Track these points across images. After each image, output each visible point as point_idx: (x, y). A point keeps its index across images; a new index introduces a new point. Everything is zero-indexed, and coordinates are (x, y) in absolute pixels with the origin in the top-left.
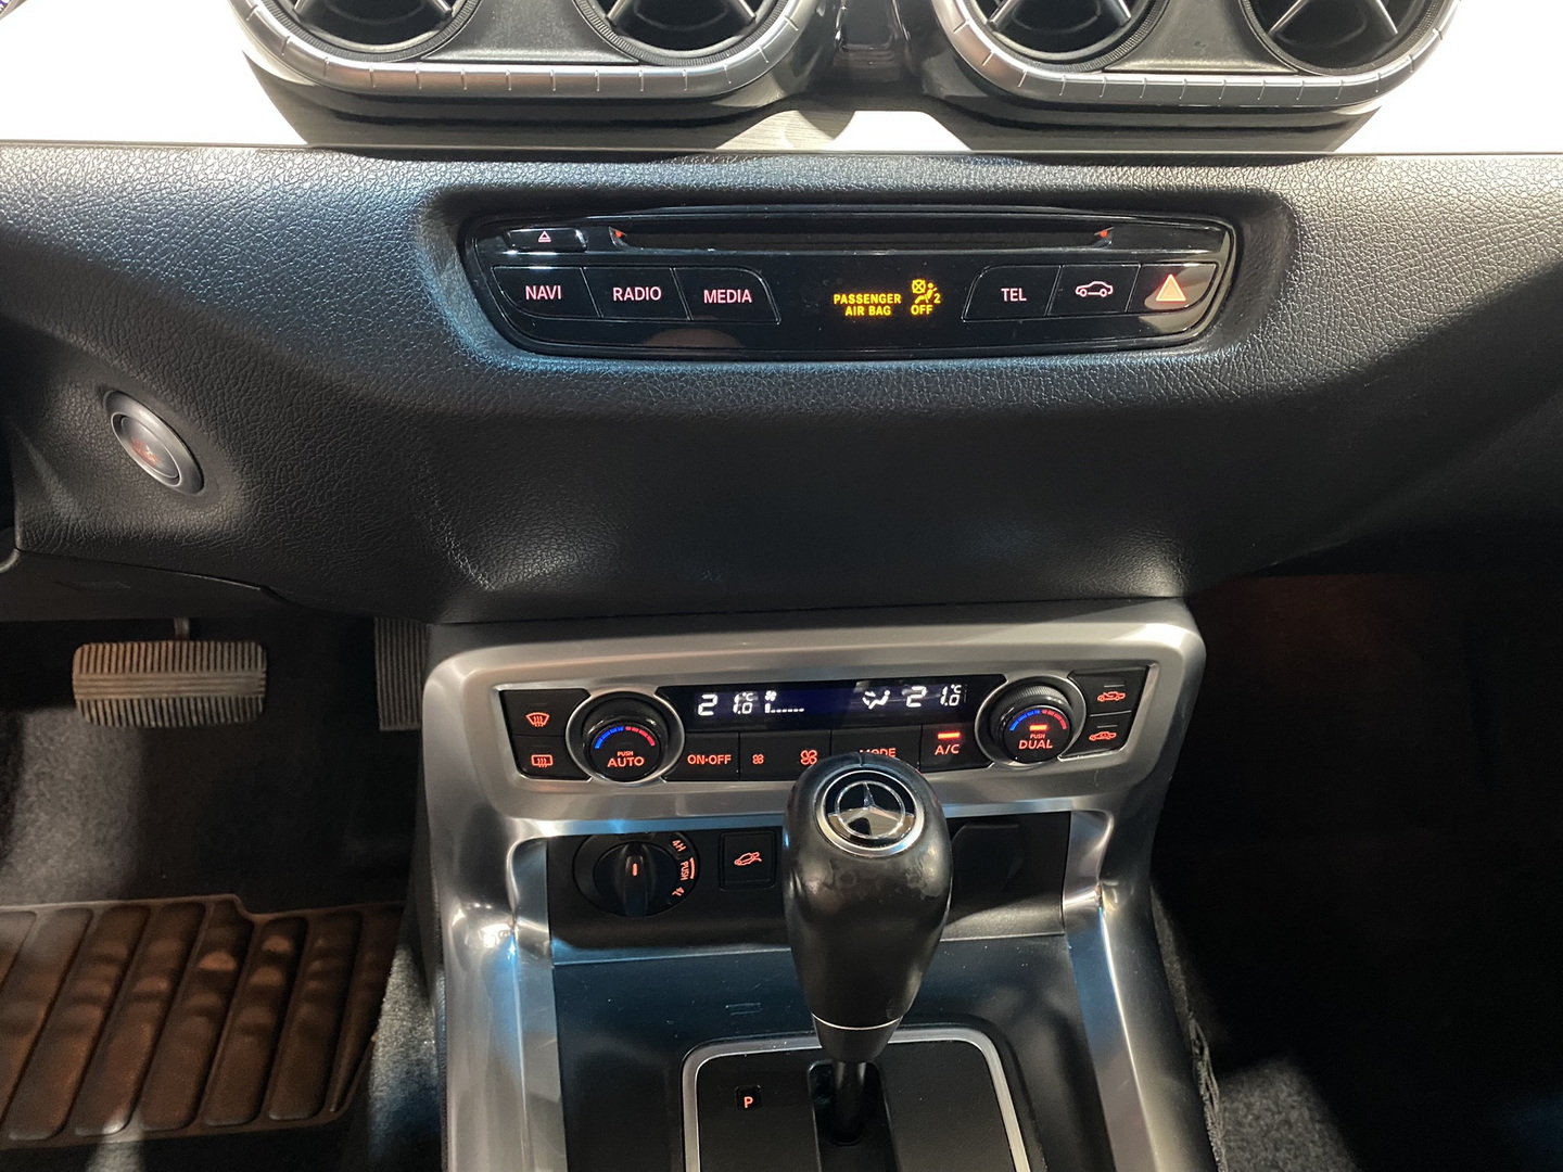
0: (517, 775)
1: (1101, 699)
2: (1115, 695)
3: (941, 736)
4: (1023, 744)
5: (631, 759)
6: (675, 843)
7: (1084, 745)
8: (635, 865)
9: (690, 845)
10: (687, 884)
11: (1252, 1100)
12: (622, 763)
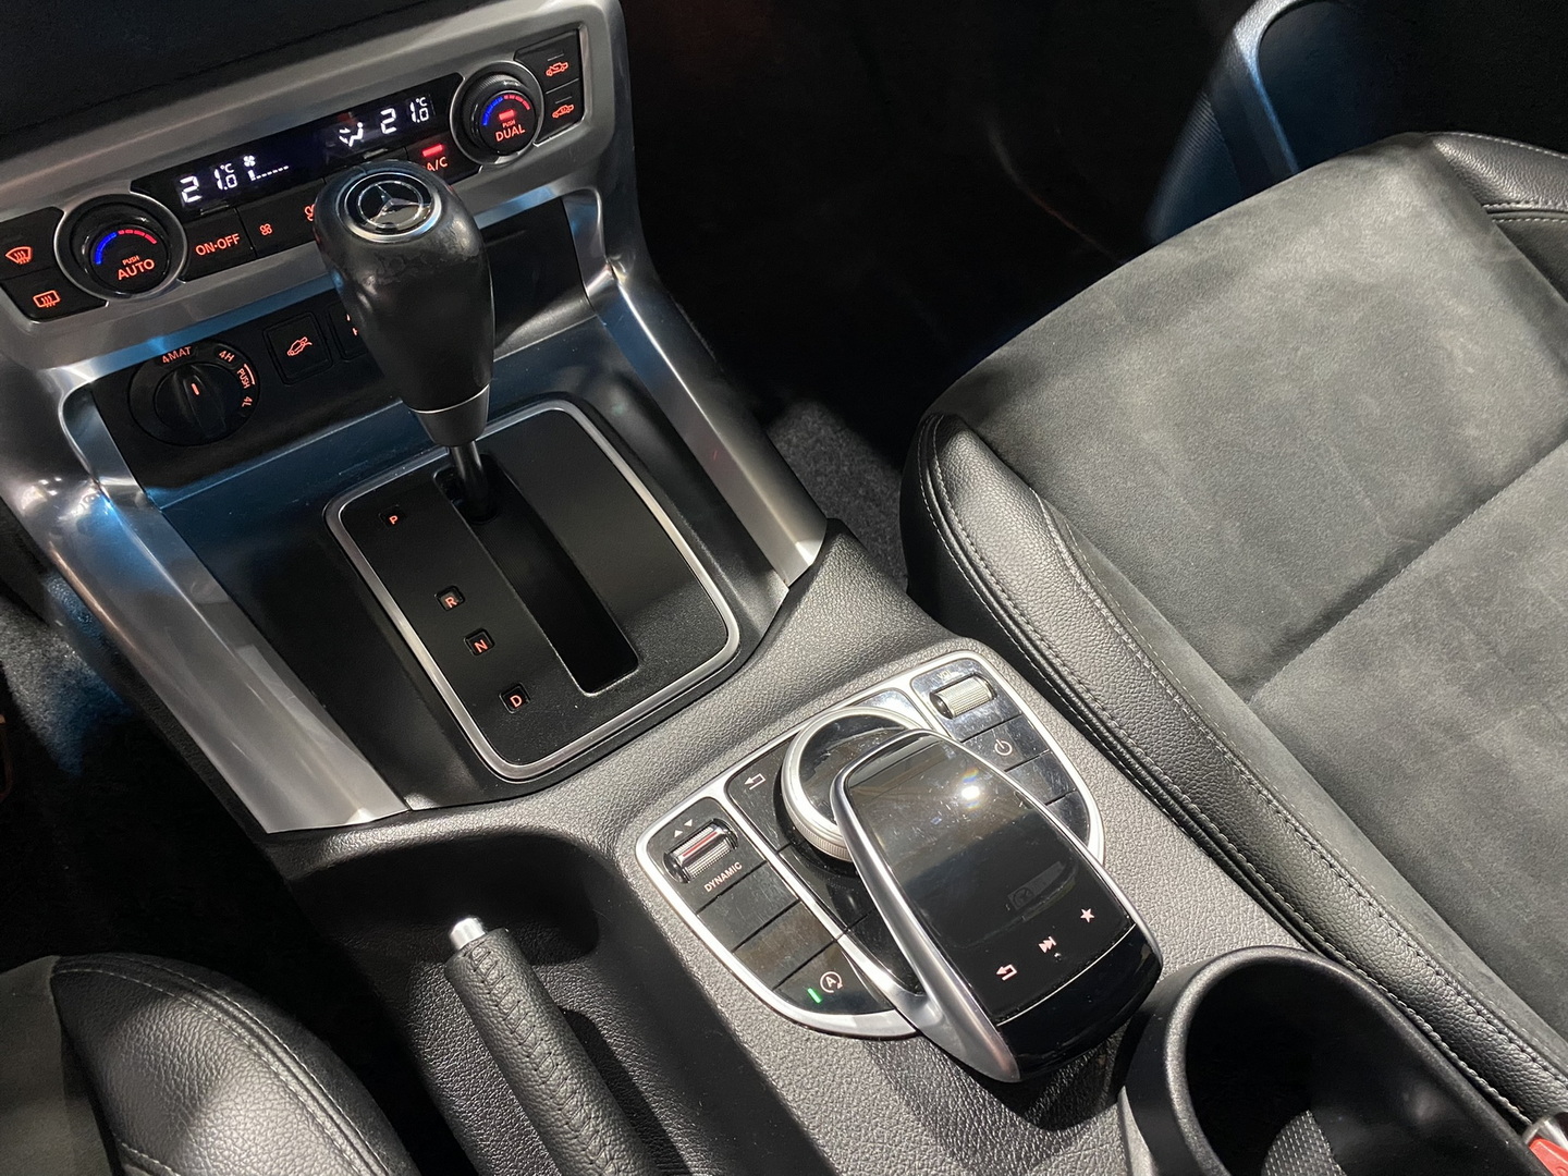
0: (30, 324)
1: (549, 73)
2: (559, 66)
3: (426, 153)
4: (500, 136)
5: (139, 264)
6: (222, 355)
7: (551, 126)
8: (193, 385)
9: (237, 353)
10: (250, 392)
11: (790, 436)
12: (133, 272)
